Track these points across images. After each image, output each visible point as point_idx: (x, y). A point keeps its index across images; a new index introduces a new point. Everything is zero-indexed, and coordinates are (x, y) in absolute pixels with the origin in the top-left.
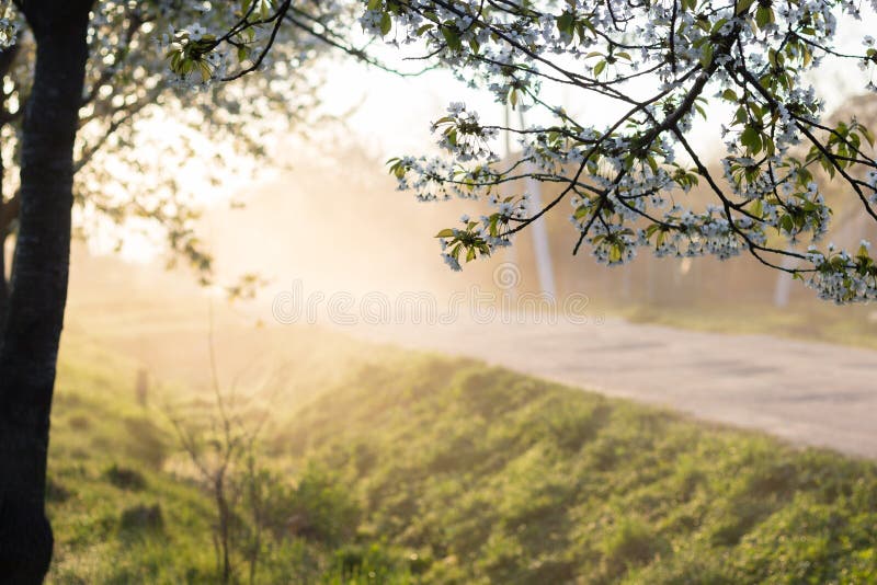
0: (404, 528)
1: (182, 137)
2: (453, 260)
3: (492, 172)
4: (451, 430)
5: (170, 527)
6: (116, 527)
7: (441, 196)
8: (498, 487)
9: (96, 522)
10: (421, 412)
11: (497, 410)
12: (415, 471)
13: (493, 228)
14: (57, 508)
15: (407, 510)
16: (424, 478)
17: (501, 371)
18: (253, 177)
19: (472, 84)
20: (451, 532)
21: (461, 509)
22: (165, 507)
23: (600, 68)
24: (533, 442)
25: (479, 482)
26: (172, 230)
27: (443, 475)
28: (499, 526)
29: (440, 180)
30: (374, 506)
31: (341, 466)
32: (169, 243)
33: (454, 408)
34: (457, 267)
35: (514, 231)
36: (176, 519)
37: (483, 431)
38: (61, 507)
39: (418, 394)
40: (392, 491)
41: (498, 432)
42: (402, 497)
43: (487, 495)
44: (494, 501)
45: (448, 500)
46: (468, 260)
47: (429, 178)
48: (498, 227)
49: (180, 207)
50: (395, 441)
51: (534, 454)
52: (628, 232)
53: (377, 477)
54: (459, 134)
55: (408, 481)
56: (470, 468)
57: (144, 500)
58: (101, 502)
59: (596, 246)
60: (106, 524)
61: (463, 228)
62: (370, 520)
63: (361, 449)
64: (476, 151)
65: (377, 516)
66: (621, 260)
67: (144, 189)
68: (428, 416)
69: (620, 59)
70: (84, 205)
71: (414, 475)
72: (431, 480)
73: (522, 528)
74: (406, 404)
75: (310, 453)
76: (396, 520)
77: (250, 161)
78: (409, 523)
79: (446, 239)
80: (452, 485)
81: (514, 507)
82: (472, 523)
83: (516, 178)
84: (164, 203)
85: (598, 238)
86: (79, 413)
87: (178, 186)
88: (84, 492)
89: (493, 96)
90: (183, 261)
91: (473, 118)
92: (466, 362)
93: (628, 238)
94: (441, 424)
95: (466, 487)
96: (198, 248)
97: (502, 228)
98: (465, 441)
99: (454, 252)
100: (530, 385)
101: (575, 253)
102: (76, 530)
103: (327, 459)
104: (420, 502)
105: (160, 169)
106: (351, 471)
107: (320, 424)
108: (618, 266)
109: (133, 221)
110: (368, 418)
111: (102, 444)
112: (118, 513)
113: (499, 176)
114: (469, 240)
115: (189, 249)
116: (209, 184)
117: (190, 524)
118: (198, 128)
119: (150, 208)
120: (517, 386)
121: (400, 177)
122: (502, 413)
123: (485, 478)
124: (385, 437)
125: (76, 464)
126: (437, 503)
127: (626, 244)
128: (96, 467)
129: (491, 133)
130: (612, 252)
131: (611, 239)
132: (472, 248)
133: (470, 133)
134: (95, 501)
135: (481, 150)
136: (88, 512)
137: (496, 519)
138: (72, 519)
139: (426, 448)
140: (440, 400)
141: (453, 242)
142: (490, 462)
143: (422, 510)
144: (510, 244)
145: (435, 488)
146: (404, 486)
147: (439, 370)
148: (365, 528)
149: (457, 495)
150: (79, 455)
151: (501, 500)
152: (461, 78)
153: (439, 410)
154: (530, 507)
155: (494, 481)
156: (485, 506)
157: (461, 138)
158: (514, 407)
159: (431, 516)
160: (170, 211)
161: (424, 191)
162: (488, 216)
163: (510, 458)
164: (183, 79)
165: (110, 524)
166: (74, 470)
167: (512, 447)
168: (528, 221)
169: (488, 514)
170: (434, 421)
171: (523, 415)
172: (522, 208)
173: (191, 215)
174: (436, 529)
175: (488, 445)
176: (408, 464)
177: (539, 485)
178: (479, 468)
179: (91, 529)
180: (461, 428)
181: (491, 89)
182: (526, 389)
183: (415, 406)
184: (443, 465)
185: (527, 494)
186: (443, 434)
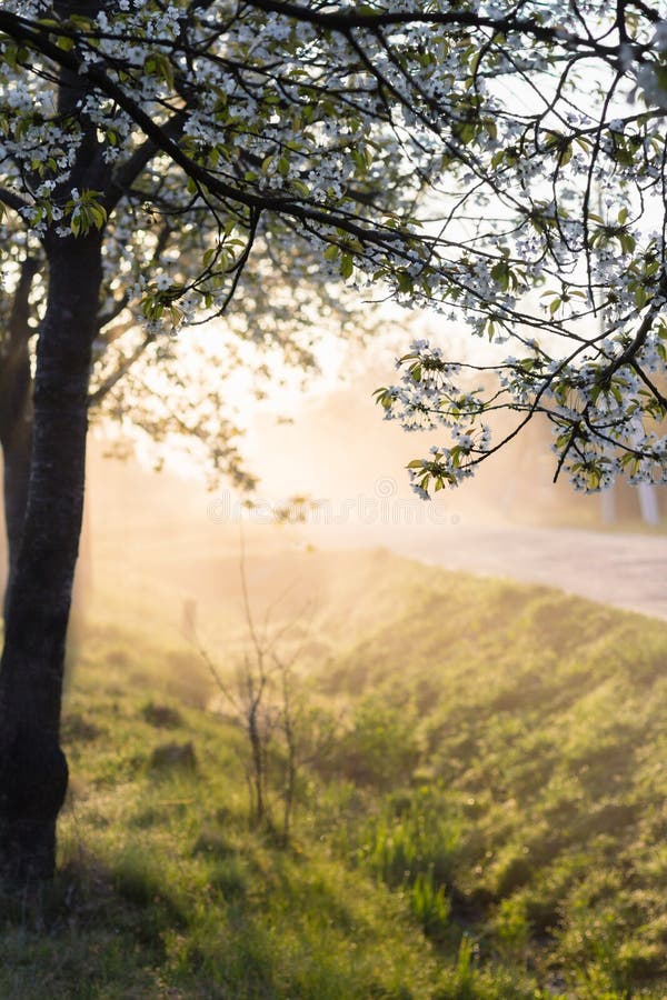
0: (463, 771)
1: (227, 346)
2: (421, 490)
3: (475, 401)
4: (517, 666)
5: (203, 766)
6: (144, 765)
7: (426, 425)
8: (564, 726)
9: (125, 760)
10: (487, 645)
11: (569, 644)
12: (478, 709)
13: (456, 459)
14: (85, 746)
15: (468, 751)
16: (485, 718)
17: (576, 600)
18: (302, 390)
19: (452, 317)
20: (510, 775)
21: (522, 751)
22: (199, 746)
23: (555, 307)
24: (604, 678)
25: (545, 721)
26: (215, 447)
27: (505, 714)
28: (562, 768)
29: (425, 410)
30: (432, 749)
31: (400, 706)
32: (212, 462)
33: (523, 640)
34: (426, 496)
35: (476, 462)
36: (212, 758)
37: (553, 665)
38: (89, 746)
39: (486, 626)
40: (454, 731)
41: (569, 667)
42: (463, 737)
43: (551, 734)
44: (559, 741)
45: (509, 740)
46: (436, 490)
47: (414, 407)
48: (460, 458)
49: (224, 423)
50: (459, 677)
51: (604, 691)
52: (603, 460)
53: (437, 717)
54: (423, 370)
55: (470, 720)
56: (536, 707)
57: (178, 738)
58: (132, 740)
59: (576, 473)
60: (135, 763)
61: (432, 459)
62: (428, 762)
63: (423, 686)
64: (440, 386)
65: (435, 758)
66: (598, 487)
67: (185, 404)
68: (496, 650)
69: (575, 297)
70: (122, 421)
71: (476, 714)
72: (494, 719)
73: (584, 769)
74: (473, 637)
75: (369, 691)
76: (455, 763)
77: (299, 372)
78: (468, 766)
79: (414, 470)
80: (515, 725)
81: (577, 747)
82: (533, 765)
83: (495, 408)
84: (207, 418)
85: (575, 467)
86: (116, 647)
87: (222, 400)
88: (117, 729)
89: (470, 328)
90: (226, 481)
91: (437, 354)
92: (542, 591)
93: (606, 466)
94: (509, 658)
95: (530, 727)
96: (242, 468)
97: (464, 460)
98: (532, 678)
99: (423, 482)
100: (607, 616)
101: (555, 481)
102: (104, 769)
103: (387, 698)
104: (481, 743)
105: (202, 383)
106: (412, 710)
107: (380, 659)
108: (596, 494)
109: (174, 438)
110: (432, 653)
111: (141, 680)
112: (148, 752)
113: (482, 406)
114: (437, 471)
115: (233, 469)
116: (254, 398)
117: (227, 764)
118: (244, 336)
119: (190, 424)
120: (591, 617)
121: (387, 407)
122: (576, 645)
123: (552, 717)
124: (448, 673)
125: (109, 701)
126: (500, 743)
127: (604, 472)
128: (130, 705)
129: (454, 369)
130: (591, 480)
131: (588, 467)
132: (440, 479)
133: (433, 369)
134: (126, 739)
135: (444, 384)
136: (118, 750)
137: (557, 760)
138: (102, 757)
139: (491, 684)
140: (510, 633)
141: (421, 473)
142: (558, 700)
143: (483, 751)
144: (472, 475)
145: (496, 727)
146: (465, 726)
147: (510, 598)
148: (422, 772)
149: (519, 735)
150: (116, 692)
151: (565, 740)
152: (440, 311)
153: (507, 644)
154: (595, 748)
155: (560, 720)
156: (549, 746)
157: (425, 374)
158: (587, 640)
159: (493, 758)
160: (212, 427)
161: (409, 421)
162: (450, 448)
163: (578, 696)
164: (154, 325)
165: (138, 762)
166: (106, 707)
167: (581, 682)
168: (489, 453)
169: (551, 755)
170: (501, 655)
171: (595, 649)
172: (484, 440)
173: (236, 431)
174: (495, 772)
175: (557, 681)
176: (471, 702)
177: (606, 724)
178: (545, 706)
179: (120, 767)
180: (528, 664)
181: (468, 322)
182: (601, 619)
183: (483, 639)
184: (506, 703)
185: (593, 734)
186: (509, 669)
